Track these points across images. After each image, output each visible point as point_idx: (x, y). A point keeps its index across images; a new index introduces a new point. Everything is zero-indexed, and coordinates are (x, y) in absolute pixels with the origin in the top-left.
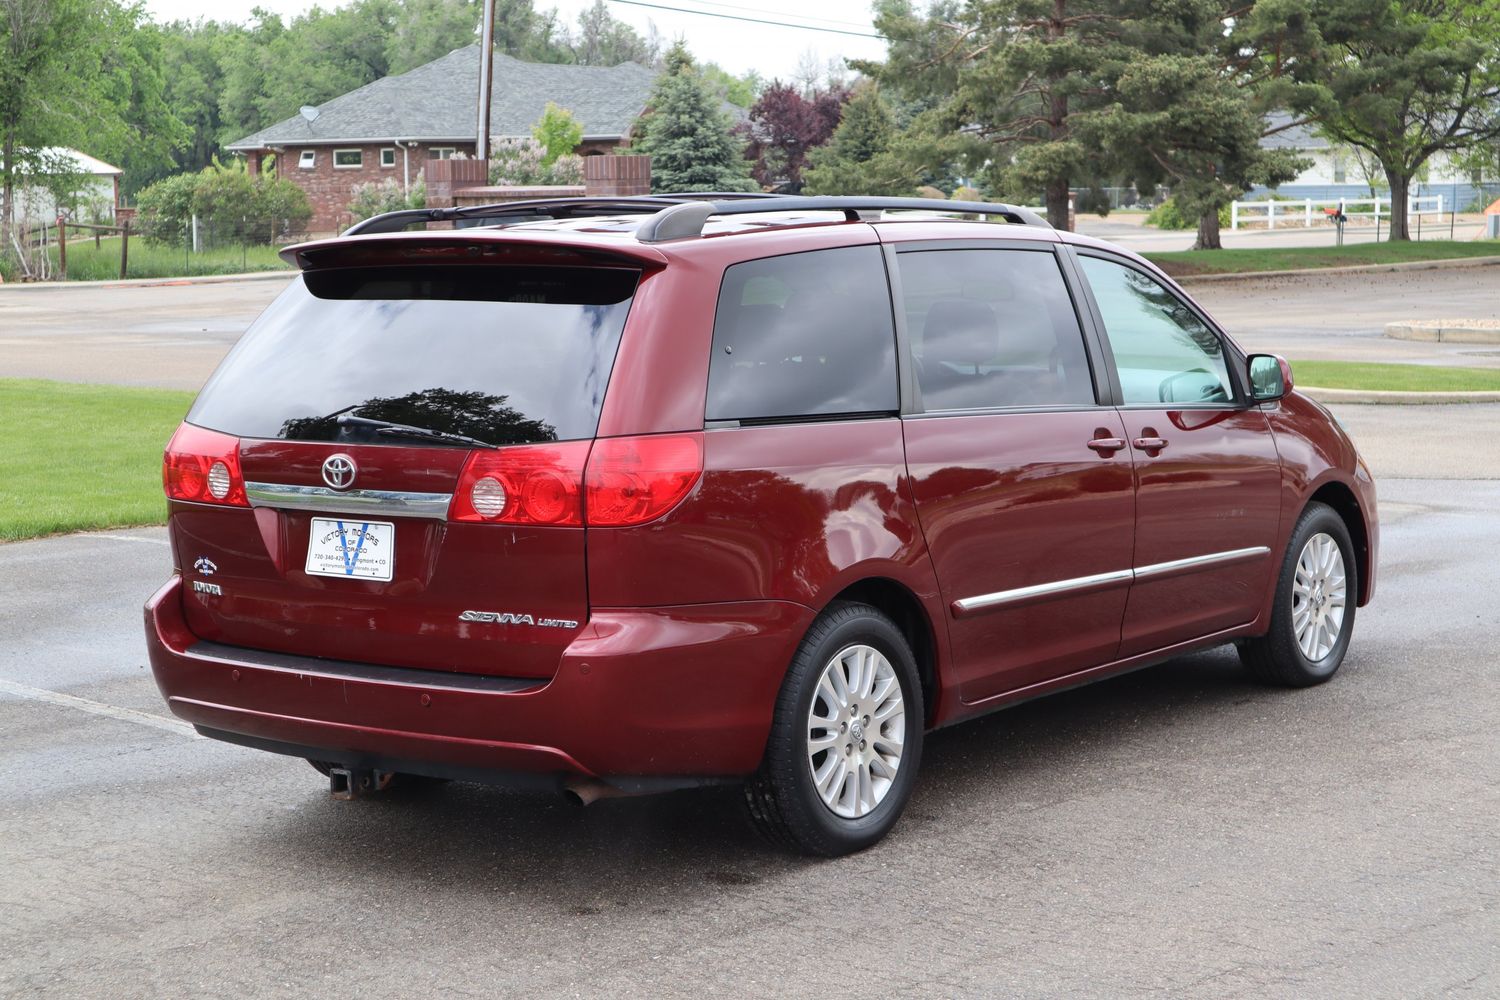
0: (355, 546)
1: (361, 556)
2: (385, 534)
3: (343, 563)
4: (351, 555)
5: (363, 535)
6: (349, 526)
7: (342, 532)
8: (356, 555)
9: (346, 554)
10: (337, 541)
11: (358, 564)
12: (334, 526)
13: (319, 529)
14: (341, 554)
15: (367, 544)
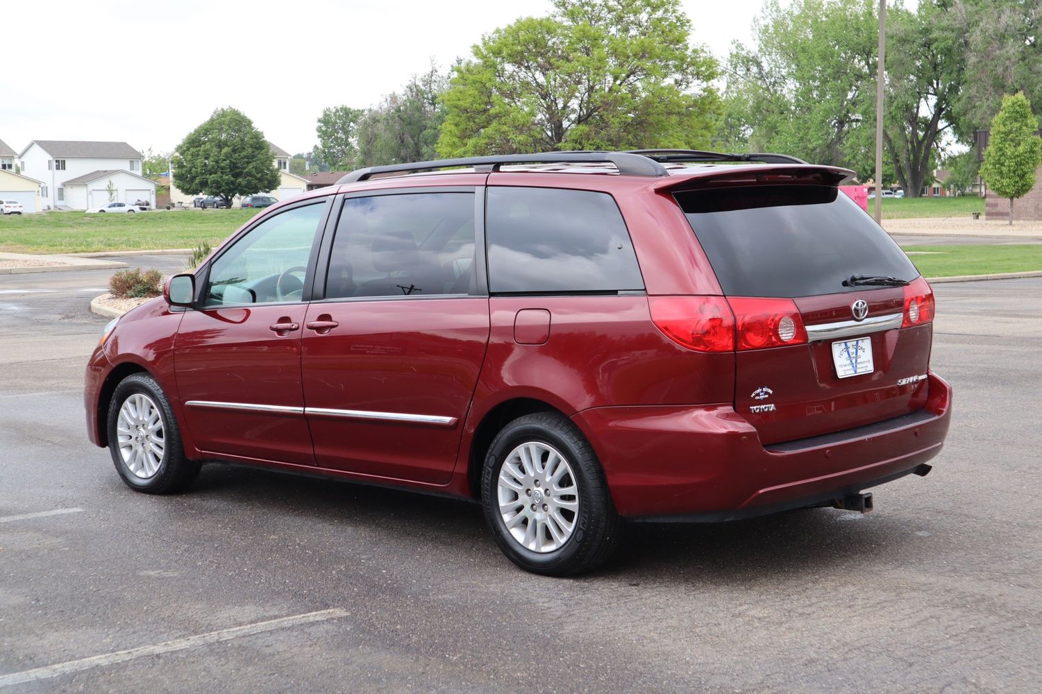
0: (854, 355)
1: (859, 360)
2: (866, 344)
3: (851, 367)
4: (854, 361)
5: (857, 347)
6: (851, 343)
7: (847, 348)
8: (856, 360)
9: (851, 361)
10: (846, 354)
11: (858, 366)
12: (843, 345)
13: (837, 349)
14: (849, 362)
15: (860, 352)
